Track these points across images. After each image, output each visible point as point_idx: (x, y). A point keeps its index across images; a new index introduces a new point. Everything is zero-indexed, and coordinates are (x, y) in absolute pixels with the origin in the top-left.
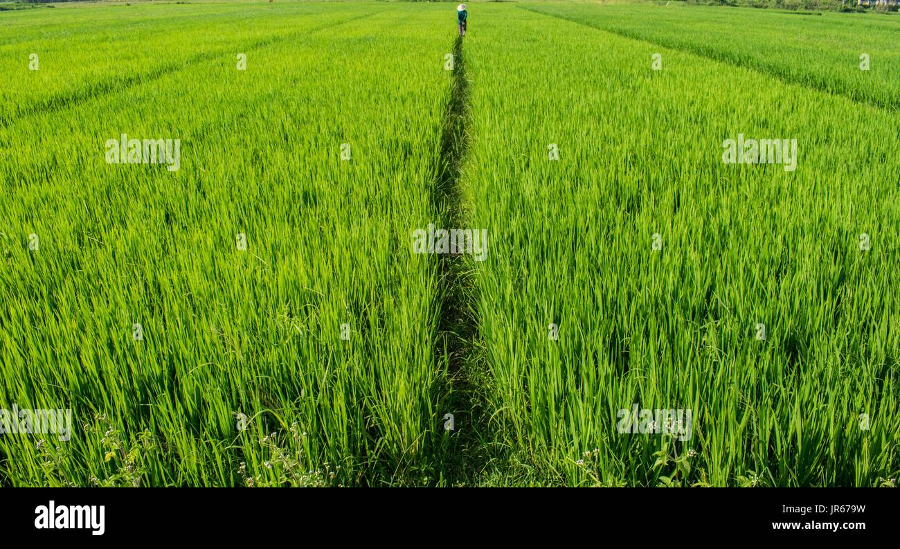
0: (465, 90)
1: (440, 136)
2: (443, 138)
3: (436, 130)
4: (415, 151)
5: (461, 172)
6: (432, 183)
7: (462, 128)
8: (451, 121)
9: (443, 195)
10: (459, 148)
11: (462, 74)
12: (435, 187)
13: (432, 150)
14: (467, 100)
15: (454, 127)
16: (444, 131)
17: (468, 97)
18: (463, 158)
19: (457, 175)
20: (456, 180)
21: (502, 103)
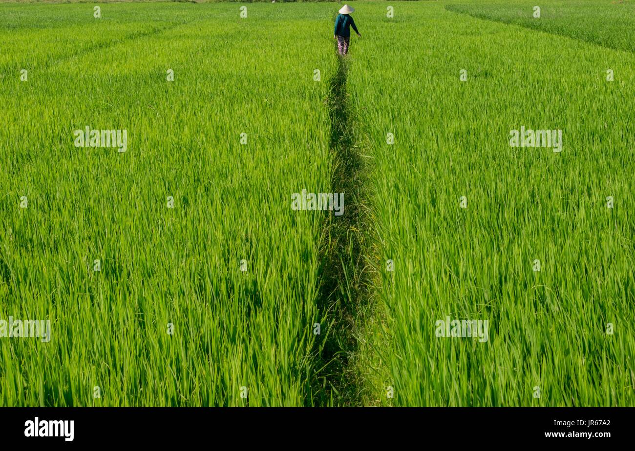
0: (357, 175)
1: (314, 268)
2: (320, 272)
3: (305, 256)
4: (268, 299)
5: (361, 339)
6: (305, 363)
7: (356, 250)
8: (334, 236)
9: (328, 388)
10: (352, 290)
11: (348, 143)
12: (312, 372)
13: (301, 296)
14: (363, 195)
15: (340, 250)
16: (320, 257)
17: (365, 188)
18: (362, 311)
19: (353, 345)
20: (351, 356)
21: (433, 202)
